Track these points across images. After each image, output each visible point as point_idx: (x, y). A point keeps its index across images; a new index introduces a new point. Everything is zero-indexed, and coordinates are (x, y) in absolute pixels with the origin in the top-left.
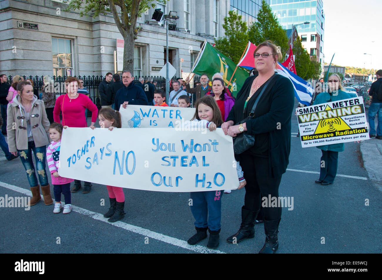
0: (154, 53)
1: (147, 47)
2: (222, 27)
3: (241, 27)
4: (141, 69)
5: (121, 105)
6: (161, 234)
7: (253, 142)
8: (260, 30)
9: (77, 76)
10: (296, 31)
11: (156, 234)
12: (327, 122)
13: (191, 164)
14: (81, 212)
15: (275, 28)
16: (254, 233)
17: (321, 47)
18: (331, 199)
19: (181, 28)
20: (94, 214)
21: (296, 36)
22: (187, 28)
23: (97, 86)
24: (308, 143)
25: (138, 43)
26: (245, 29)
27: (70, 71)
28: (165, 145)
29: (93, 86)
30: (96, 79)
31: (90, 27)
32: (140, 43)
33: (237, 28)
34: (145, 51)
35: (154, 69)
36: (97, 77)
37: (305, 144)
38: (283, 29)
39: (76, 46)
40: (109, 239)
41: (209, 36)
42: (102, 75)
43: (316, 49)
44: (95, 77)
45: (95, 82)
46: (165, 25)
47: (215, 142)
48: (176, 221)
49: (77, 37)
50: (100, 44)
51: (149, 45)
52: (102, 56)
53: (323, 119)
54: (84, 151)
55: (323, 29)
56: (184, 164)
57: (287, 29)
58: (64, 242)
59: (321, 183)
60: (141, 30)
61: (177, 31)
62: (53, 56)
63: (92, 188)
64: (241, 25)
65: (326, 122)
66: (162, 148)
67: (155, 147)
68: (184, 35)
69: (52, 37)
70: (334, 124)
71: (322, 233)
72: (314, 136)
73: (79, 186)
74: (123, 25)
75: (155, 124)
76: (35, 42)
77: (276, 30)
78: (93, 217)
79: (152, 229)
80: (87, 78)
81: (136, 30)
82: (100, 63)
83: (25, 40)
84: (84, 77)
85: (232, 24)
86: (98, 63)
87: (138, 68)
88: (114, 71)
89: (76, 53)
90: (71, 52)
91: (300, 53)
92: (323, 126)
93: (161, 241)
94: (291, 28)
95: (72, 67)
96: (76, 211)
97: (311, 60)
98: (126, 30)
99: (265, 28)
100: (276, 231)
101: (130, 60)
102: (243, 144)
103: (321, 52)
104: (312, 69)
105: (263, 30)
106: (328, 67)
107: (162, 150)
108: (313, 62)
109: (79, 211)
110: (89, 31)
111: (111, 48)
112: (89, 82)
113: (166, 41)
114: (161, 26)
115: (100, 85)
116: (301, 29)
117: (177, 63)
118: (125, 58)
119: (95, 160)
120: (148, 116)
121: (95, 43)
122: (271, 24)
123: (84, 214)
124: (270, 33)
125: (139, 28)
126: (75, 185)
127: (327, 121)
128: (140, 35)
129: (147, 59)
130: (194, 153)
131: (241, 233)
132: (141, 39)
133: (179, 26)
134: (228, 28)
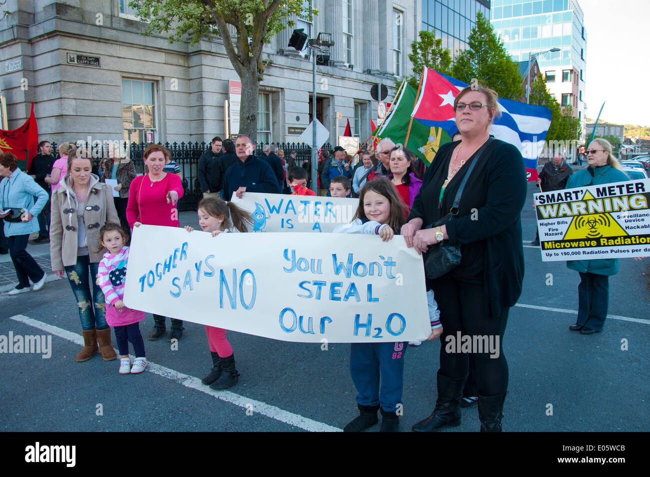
0: (293, 104)
1: (280, 93)
2: (408, 58)
3: (440, 59)
4: (269, 130)
5: (234, 193)
6: (299, 416)
7: (460, 259)
8: (473, 63)
9: (163, 143)
10: (536, 64)
11: (290, 414)
12: (586, 221)
13: (347, 297)
14: (164, 374)
15: (499, 60)
16: (459, 418)
17: (581, 92)
18: (599, 358)
19: (338, 61)
20: (185, 378)
21: (536, 72)
22: (349, 61)
23: (195, 160)
24: (553, 255)
25: (266, 86)
26: (447, 61)
27: (152, 134)
28: (306, 261)
29: (189, 160)
30: (195, 147)
31: (184, 62)
32: (268, 86)
33: (434, 60)
34: (276, 100)
35: (293, 130)
36: (197, 144)
37: (547, 255)
38: (514, 61)
39: (161, 92)
40: (209, 422)
41: (386, 74)
42: (205, 142)
43: (571, 94)
44: (192, 145)
45: (192, 152)
46: (311, 57)
47: (390, 261)
48: (324, 393)
49: (163, 77)
50: (202, 89)
51: (284, 91)
52: (204, 108)
53: (580, 214)
54: (167, 266)
55: (583, 60)
56: (336, 295)
57: (520, 60)
58: (133, 425)
59: (579, 330)
60: (270, 64)
61: (330, 65)
62: (124, 108)
63: (183, 333)
64: (441, 55)
65: (584, 221)
66: (300, 266)
67: (289, 265)
68: (343, 74)
69: (123, 77)
70: (598, 225)
71: (582, 421)
72: (563, 243)
73: (163, 329)
74: (239, 57)
75: (291, 226)
76: (94, 87)
77: (501, 63)
78: (183, 383)
79: (283, 407)
80: (179, 147)
81: (262, 66)
82: (201, 121)
83: (78, 84)
84: (175, 144)
85: (425, 54)
86: (197, 121)
87: (264, 130)
88: (224, 135)
89: (161, 104)
90: (153, 103)
91: (544, 102)
92: (580, 227)
93: (297, 427)
94: (527, 59)
95: (154, 127)
96: (156, 373)
97: (562, 114)
98: (245, 65)
99: (483, 60)
100: (498, 414)
101: (252, 116)
102: (441, 263)
103: (580, 100)
104: (565, 130)
105: (478, 63)
106: (594, 126)
107: (300, 269)
108: (566, 117)
109: (160, 373)
110: (183, 68)
111: (220, 96)
112: (183, 153)
113: (312, 84)
114: (304, 59)
115: (201, 157)
116: (545, 60)
117: (331, 120)
118: (244, 112)
119: (188, 282)
120: (278, 212)
121: (193, 87)
122: (493, 53)
123: (169, 377)
124: (491, 68)
125: (266, 62)
126: (155, 327)
127: (585, 218)
128: (269, 74)
129: (281, 113)
130: (354, 279)
131: (436, 416)
132: (270, 80)
133: (334, 57)
134: (418, 60)
